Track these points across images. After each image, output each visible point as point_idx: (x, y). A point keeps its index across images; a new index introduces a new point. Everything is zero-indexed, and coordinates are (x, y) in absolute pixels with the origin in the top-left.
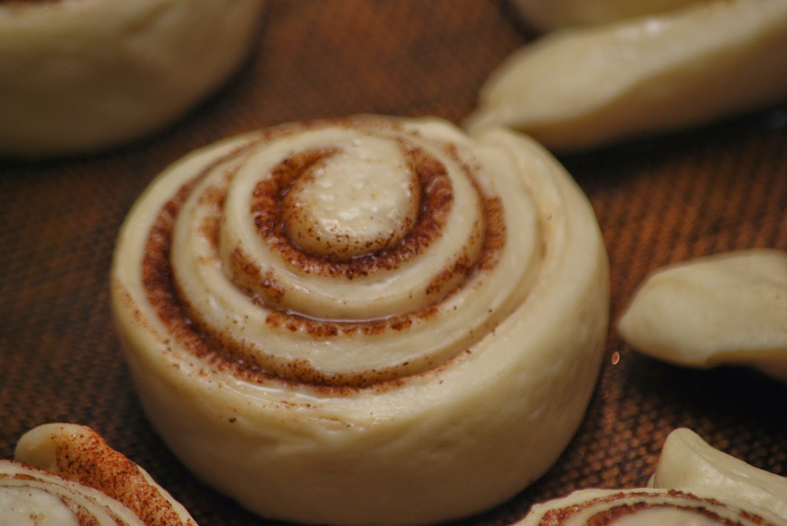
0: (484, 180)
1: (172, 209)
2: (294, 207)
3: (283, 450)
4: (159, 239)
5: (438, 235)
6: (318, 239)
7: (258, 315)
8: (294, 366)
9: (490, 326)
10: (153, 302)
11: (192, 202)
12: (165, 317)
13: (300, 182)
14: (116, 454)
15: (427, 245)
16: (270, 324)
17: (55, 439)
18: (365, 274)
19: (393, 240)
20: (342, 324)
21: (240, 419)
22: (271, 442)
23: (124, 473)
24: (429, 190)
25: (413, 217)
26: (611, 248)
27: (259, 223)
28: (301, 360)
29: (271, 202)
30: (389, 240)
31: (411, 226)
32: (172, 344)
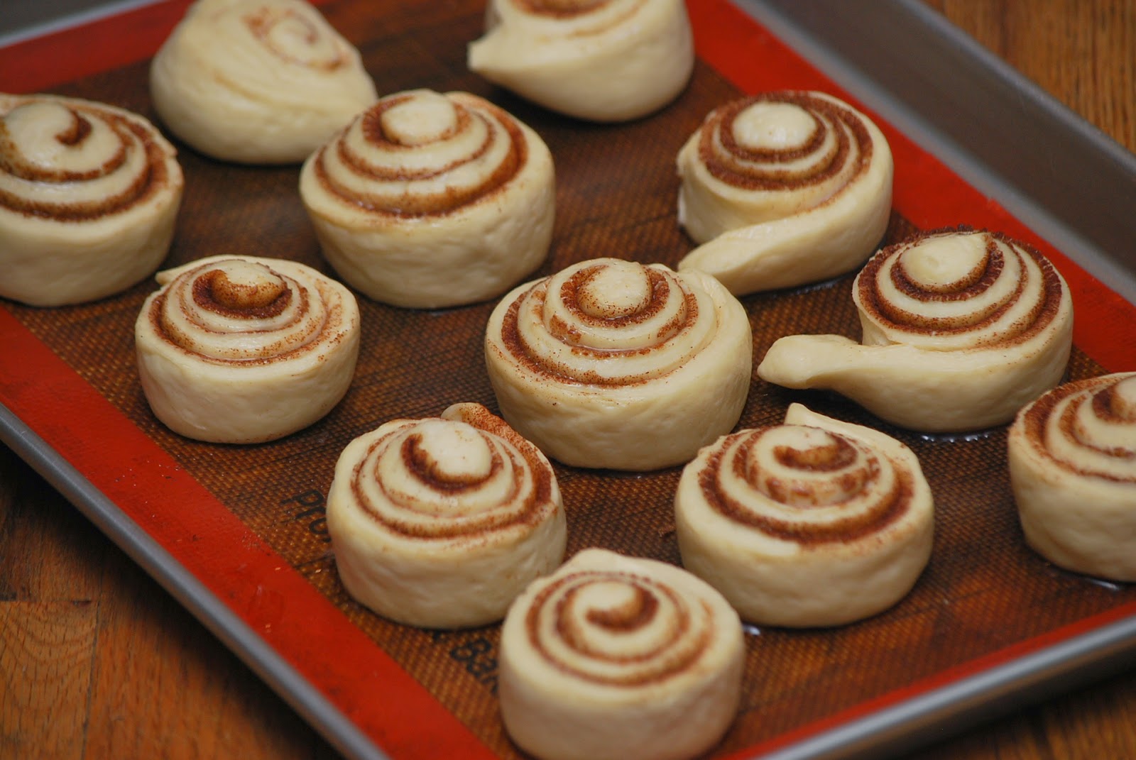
0: (684, 286)
1: (516, 306)
2: (584, 292)
3: (582, 420)
4: (510, 320)
5: (663, 308)
6: (598, 307)
7: (567, 349)
8: (587, 374)
9: (692, 356)
10: (509, 348)
11: (528, 299)
12: (516, 355)
13: (587, 282)
14: (494, 417)
15: (657, 312)
16: (574, 353)
17: (462, 410)
18: (625, 325)
19: (639, 309)
20: (613, 352)
21: (559, 403)
22: (574, 415)
23: (499, 425)
24: (656, 287)
25: (649, 299)
26: (755, 331)
27: (565, 302)
28: (591, 371)
29: (571, 293)
30: (636, 309)
31: (648, 303)
32: (521, 367)
